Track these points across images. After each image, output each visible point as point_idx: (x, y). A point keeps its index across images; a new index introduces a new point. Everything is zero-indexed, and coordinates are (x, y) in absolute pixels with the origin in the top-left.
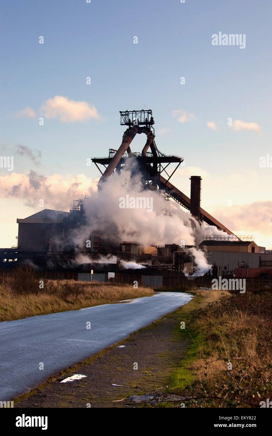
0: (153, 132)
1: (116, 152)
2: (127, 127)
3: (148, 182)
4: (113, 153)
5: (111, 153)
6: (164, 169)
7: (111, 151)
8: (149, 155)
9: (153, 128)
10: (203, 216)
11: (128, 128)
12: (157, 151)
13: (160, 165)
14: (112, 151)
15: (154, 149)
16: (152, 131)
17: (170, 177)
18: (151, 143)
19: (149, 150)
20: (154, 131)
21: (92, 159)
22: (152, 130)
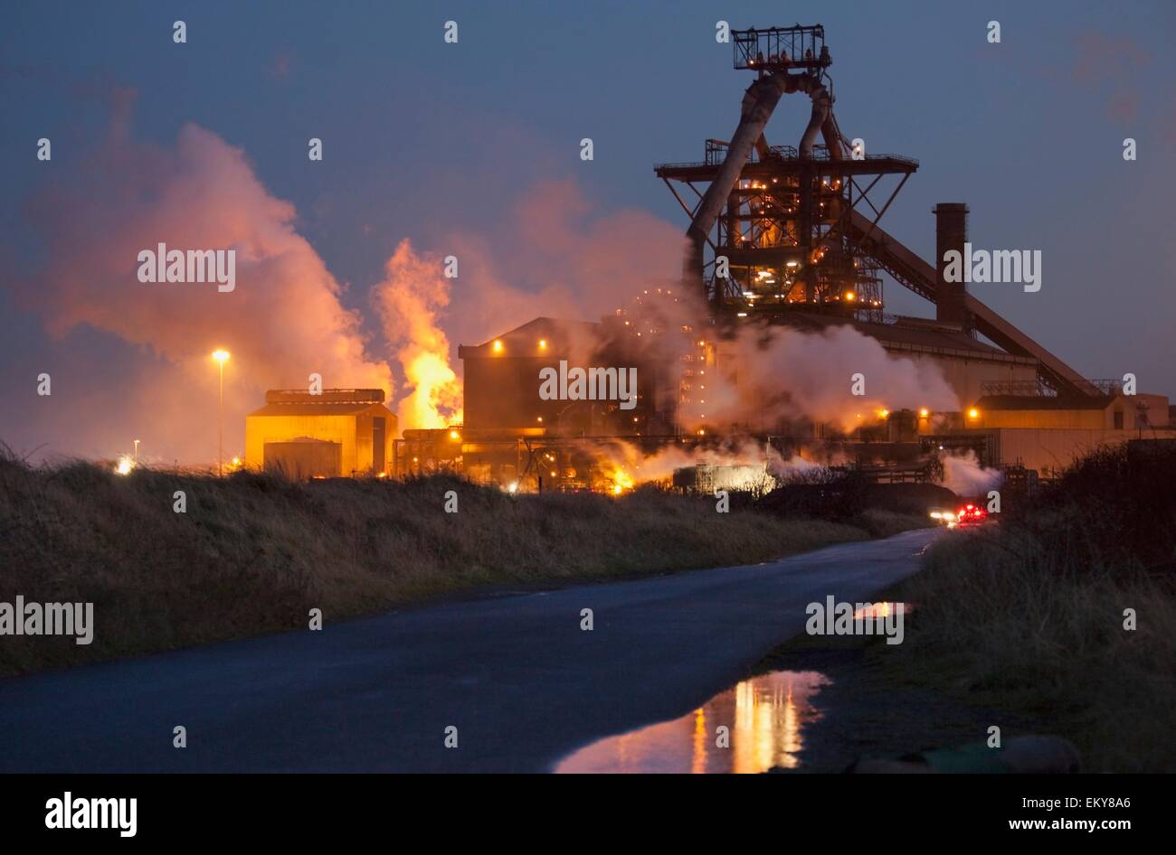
0: (828, 89)
1: (725, 148)
2: (755, 75)
3: (819, 229)
4: (716, 150)
5: (712, 150)
6: (863, 195)
7: (712, 146)
8: (820, 155)
9: (828, 77)
10: (973, 317)
11: (757, 78)
12: (840, 142)
13: (850, 181)
14: (715, 146)
15: (832, 136)
16: (825, 87)
17: (879, 216)
18: (824, 119)
19: (819, 139)
20: (831, 85)
21: (655, 170)
22: (825, 81)
